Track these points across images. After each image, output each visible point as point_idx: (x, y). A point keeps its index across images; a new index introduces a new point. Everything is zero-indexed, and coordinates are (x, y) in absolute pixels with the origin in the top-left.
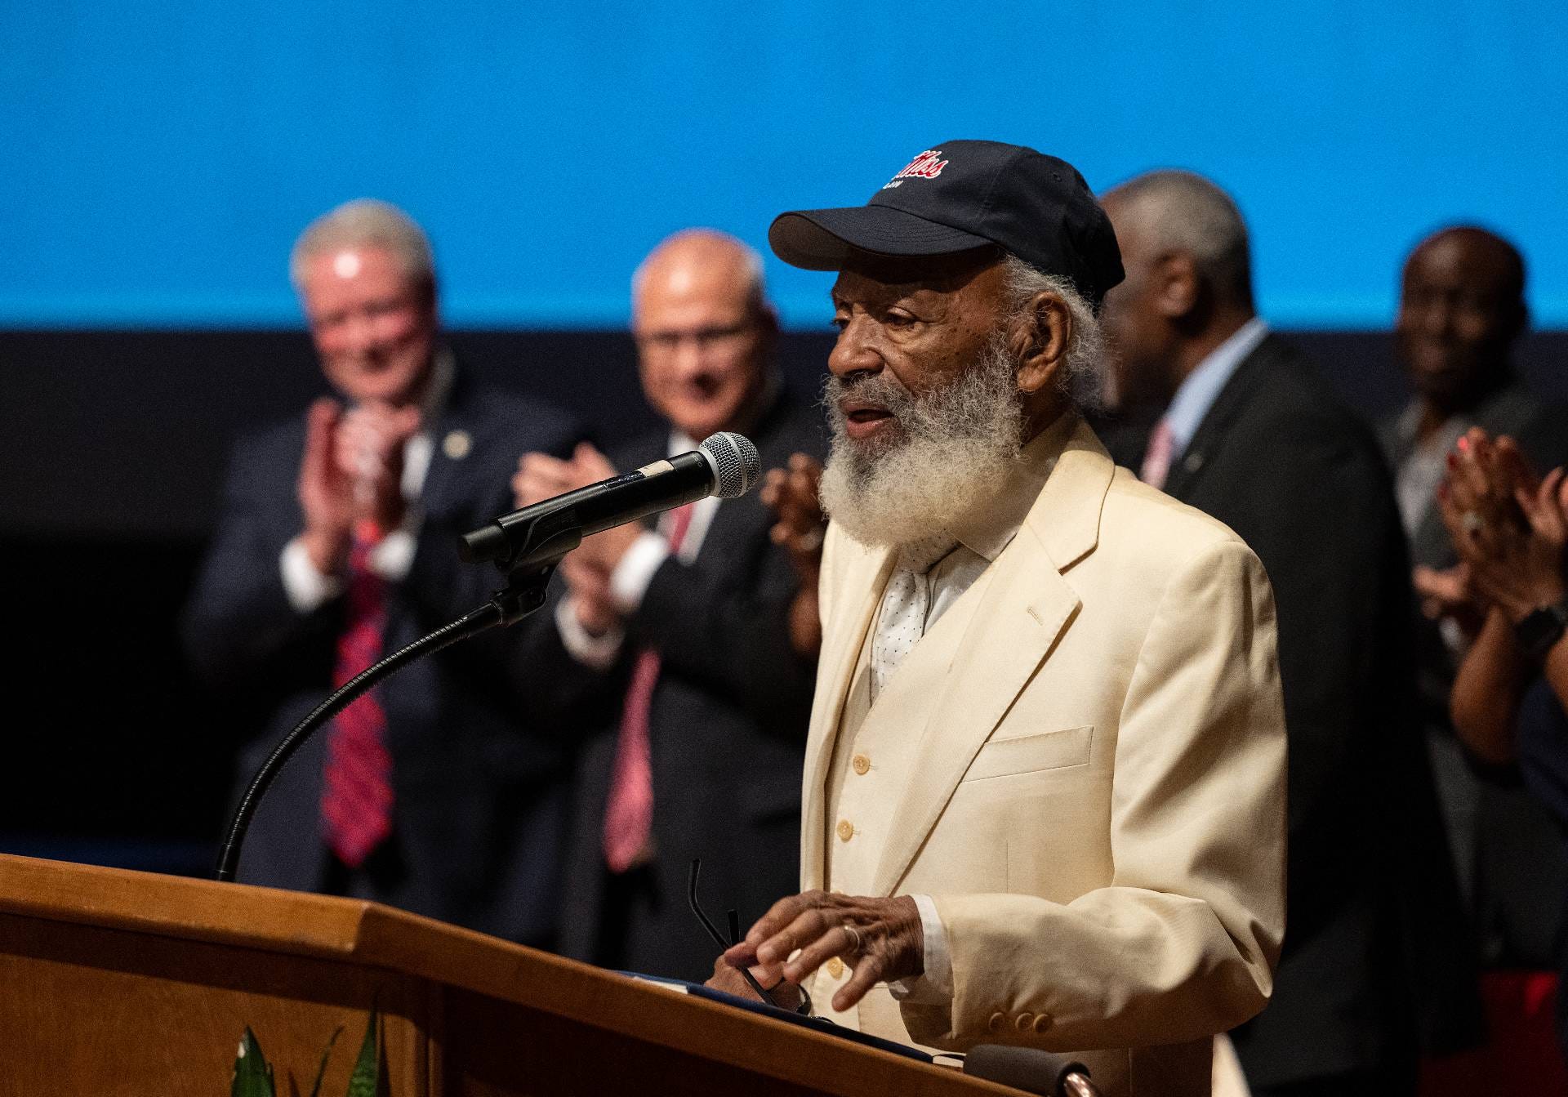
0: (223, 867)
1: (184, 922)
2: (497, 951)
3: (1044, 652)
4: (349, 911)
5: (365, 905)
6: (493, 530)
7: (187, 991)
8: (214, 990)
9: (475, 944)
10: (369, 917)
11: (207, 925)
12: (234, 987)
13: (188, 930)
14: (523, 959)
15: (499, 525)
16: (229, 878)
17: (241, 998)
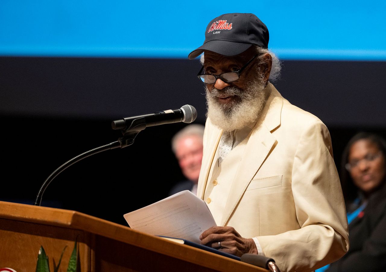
0: (36, 202)
1: (24, 217)
2: (110, 225)
3: (267, 154)
4: (69, 214)
5: (74, 212)
6: (122, 121)
7: (26, 236)
8: (32, 236)
9: (104, 223)
10: (75, 216)
11: (31, 218)
12: (38, 235)
13: (26, 219)
14: (117, 227)
15: (124, 120)
16: (38, 205)
17: (40, 238)
